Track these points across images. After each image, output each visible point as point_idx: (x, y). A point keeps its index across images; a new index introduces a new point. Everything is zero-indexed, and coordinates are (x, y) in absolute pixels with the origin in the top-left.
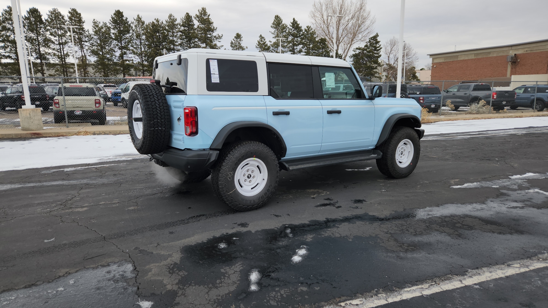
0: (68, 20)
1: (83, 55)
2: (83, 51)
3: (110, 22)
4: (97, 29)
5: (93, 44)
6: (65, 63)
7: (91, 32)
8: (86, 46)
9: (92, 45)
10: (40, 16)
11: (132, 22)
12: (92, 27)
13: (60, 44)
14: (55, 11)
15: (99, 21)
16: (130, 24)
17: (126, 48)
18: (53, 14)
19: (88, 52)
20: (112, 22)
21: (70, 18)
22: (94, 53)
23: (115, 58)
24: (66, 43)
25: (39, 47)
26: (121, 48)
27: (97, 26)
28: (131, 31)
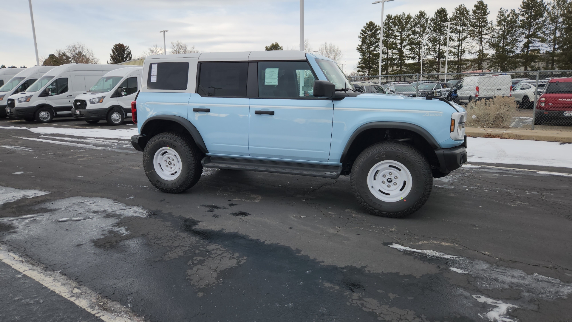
0: (473, 14)
1: (481, 49)
2: (482, 45)
3: (520, 8)
4: (502, 18)
5: (493, 35)
6: (461, 59)
7: (495, 23)
8: (485, 39)
9: (493, 37)
10: (446, 15)
11: (549, 2)
12: (496, 18)
13: (459, 40)
14: (460, 7)
15: (506, 9)
16: (546, 6)
17: (534, 35)
18: (459, 10)
19: (487, 45)
20: (522, 7)
21: (474, 12)
22: (493, 45)
23: (517, 49)
24: (465, 38)
25: (440, 46)
26: (527, 37)
27: (503, 15)
28: (546, 14)
